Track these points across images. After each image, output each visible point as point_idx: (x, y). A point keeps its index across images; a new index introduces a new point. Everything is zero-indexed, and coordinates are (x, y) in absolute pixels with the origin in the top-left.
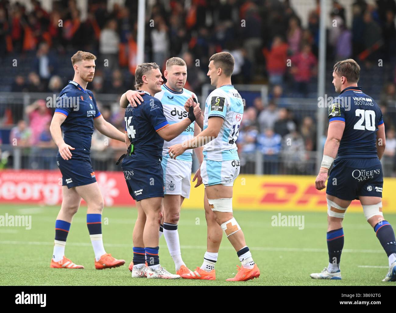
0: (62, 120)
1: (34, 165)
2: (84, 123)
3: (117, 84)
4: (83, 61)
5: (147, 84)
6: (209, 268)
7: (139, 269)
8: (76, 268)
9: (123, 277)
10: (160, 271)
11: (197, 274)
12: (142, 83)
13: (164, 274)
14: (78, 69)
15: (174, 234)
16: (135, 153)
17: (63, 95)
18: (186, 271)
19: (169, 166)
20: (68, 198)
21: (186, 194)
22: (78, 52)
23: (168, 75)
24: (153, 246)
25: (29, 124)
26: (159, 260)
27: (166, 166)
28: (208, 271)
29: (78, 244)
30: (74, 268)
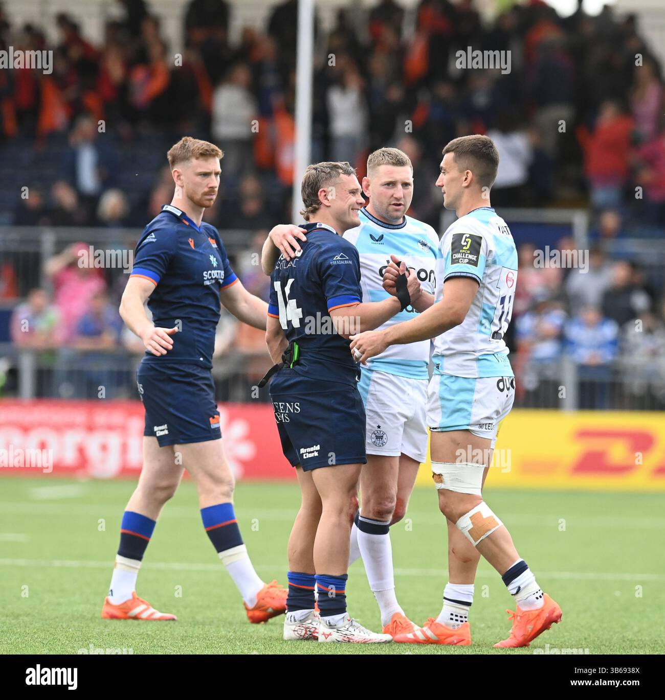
0: (145, 290)
1: (65, 390)
2: (199, 300)
3: (252, 206)
4: (194, 161)
5: (329, 209)
6: (457, 620)
7: (300, 621)
8: (160, 619)
9: (265, 639)
10: (347, 627)
11: (430, 633)
12: (317, 206)
13: (356, 633)
14: (181, 177)
15: (382, 542)
16: (302, 362)
17: (148, 237)
18: (404, 625)
19: (376, 391)
20: (156, 465)
21: (419, 453)
22: (183, 139)
23: (370, 188)
24: (336, 573)
25: (54, 298)
26: (345, 603)
27: (367, 391)
28: (454, 626)
29: (162, 566)
30: (155, 620)
